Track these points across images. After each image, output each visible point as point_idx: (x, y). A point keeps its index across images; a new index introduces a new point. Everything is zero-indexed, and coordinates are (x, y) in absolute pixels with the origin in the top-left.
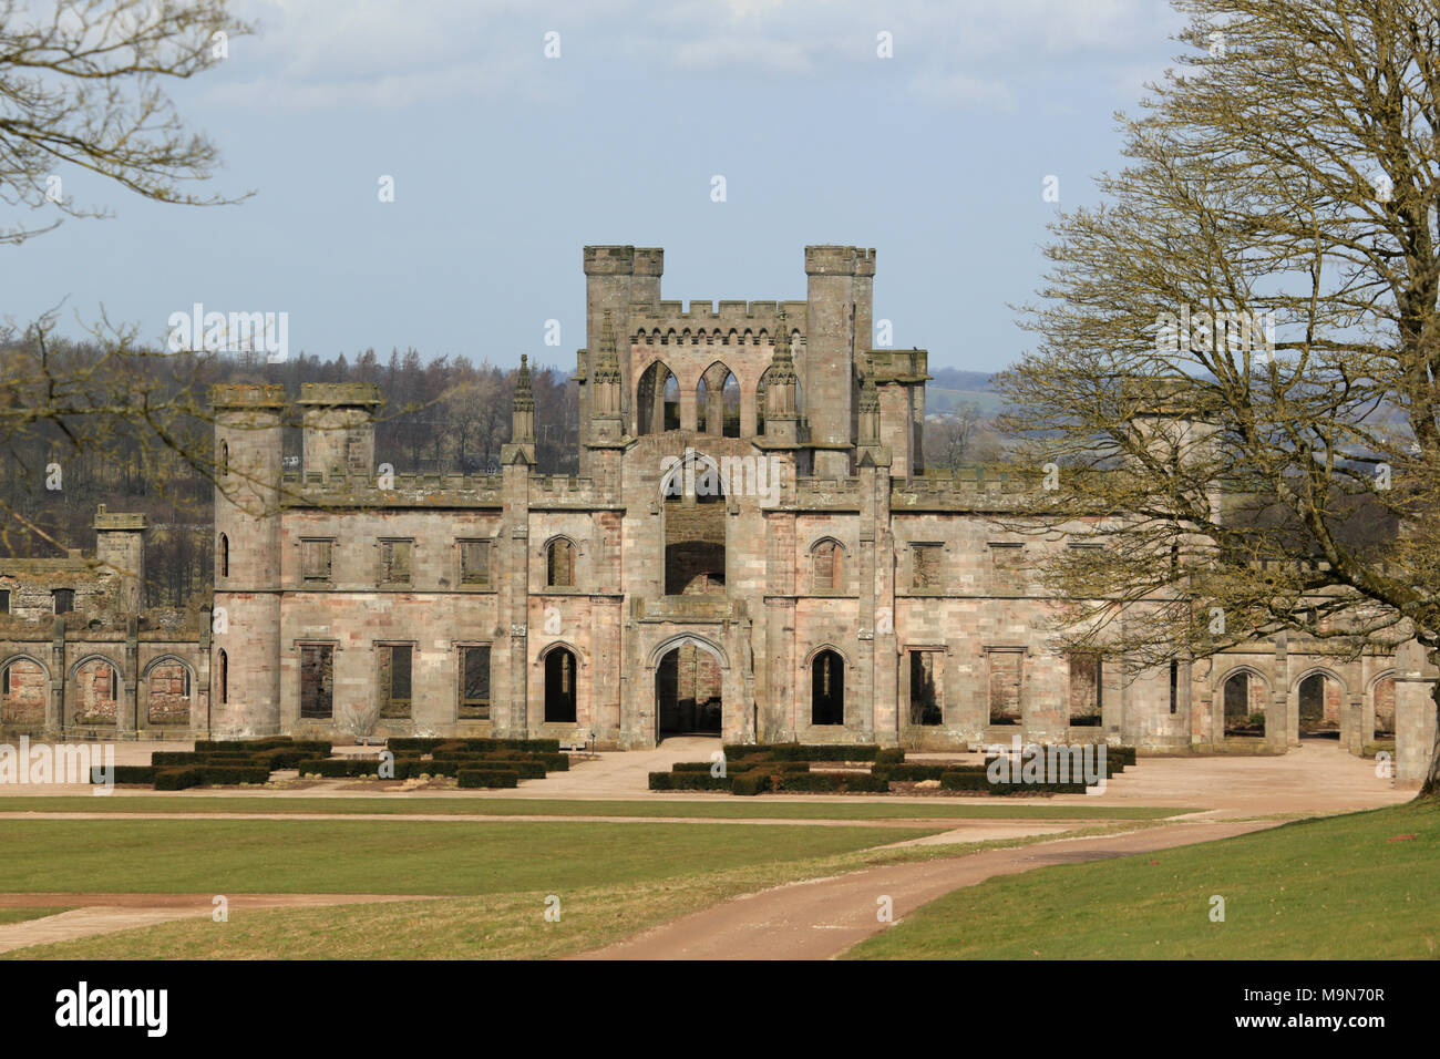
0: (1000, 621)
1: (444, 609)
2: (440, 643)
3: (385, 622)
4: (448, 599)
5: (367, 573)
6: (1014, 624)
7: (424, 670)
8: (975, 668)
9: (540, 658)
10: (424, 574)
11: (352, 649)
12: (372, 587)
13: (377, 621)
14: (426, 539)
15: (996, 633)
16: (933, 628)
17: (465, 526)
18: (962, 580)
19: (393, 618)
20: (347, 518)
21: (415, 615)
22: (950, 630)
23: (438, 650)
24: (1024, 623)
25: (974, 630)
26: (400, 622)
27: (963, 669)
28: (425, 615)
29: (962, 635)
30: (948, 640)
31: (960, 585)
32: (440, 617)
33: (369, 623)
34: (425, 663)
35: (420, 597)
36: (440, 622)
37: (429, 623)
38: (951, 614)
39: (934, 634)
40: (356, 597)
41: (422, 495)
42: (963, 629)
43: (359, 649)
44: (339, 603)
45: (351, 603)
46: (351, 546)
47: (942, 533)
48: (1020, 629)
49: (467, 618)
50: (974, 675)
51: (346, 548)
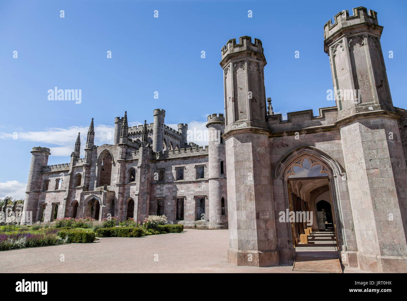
8: (172, 203)
9: (72, 204)
16: (162, 192)
18: (169, 178)
20: (52, 175)
22: (166, 192)
24: (184, 189)
25: (172, 192)
27: (169, 203)
29: (169, 194)
30: (165, 195)
31: (169, 180)
38: (166, 188)
39: (162, 194)
42: (169, 192)
47: (165, 166)
48: (183, 191)
50: (171, 205)
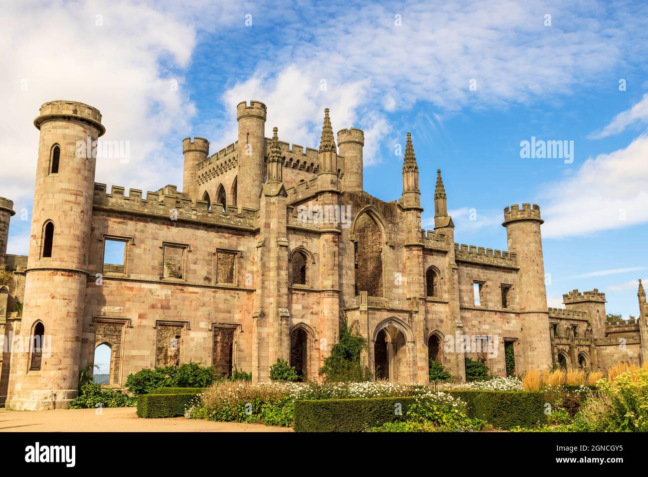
0: (480, 322)
1: (206, 299)
2: (203, 325)
3: (165, 307)
4: (209, 292)
5: (153, 268)
6: (485, 324)
7: (192, 344)
10: (195, 272)
11: (140, 326)
12: (157, 279)
13: (160, 306)
14: (196, 247)
15: (479, 329)
17: (222, 240)
19: (171, 304)
20: (141, 225)
21: (187, 303)
23: (201, 330)
26: (176, 307)
28: (194, 302)
32: (204, 305)
33: (153, 307)
34: (192, 339)
35: (191, 289)
36: (203, 309)
37: (196, 309)
40: (144, 285)
41: (195, 215)
43: (145, 326)
44: (131, 289)
45: (140, 289)
46: (143, 246)
49: (222, 306)
51: (139, 247)
